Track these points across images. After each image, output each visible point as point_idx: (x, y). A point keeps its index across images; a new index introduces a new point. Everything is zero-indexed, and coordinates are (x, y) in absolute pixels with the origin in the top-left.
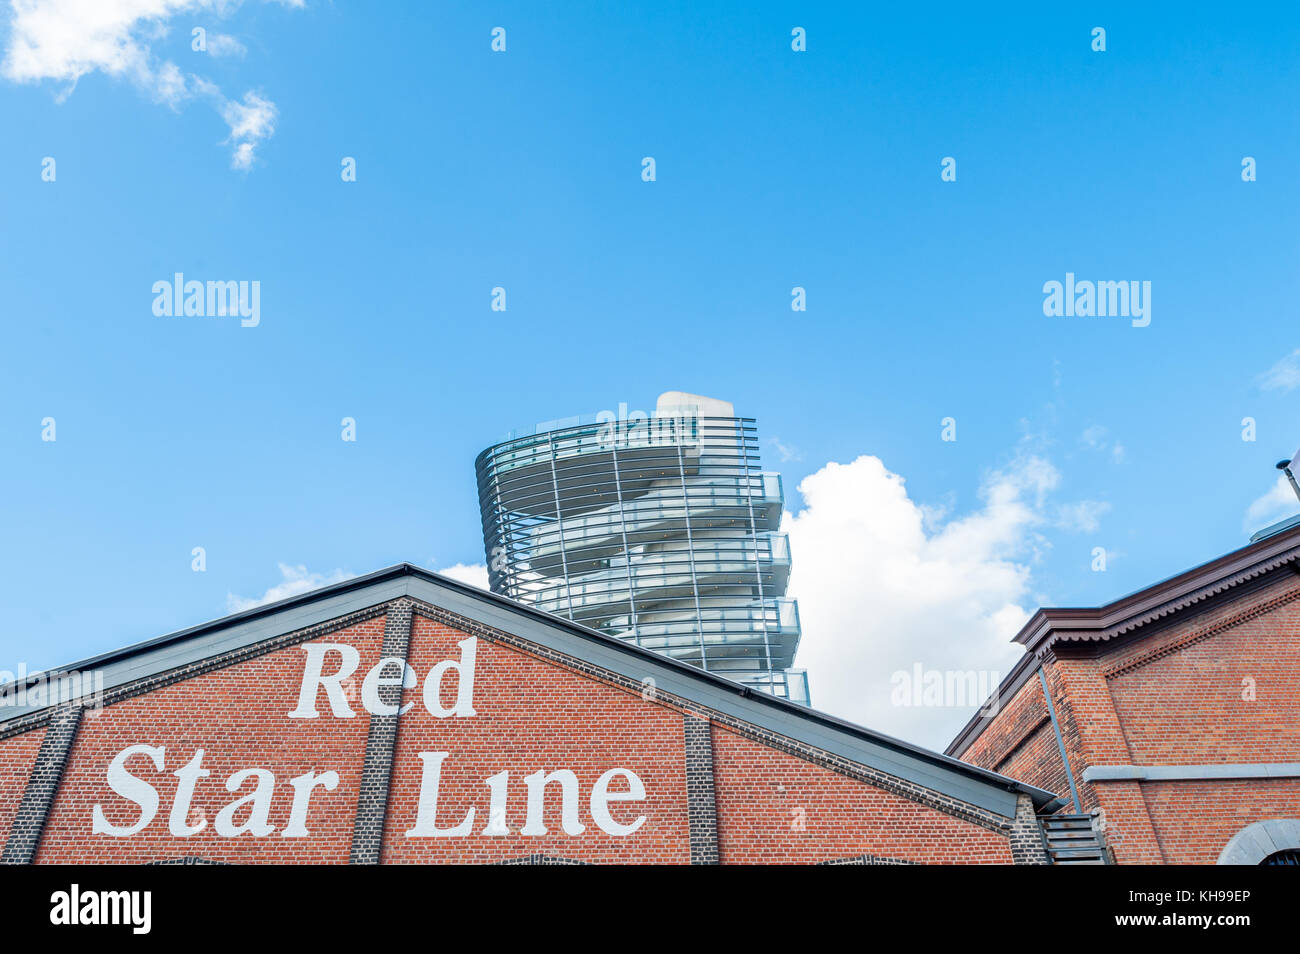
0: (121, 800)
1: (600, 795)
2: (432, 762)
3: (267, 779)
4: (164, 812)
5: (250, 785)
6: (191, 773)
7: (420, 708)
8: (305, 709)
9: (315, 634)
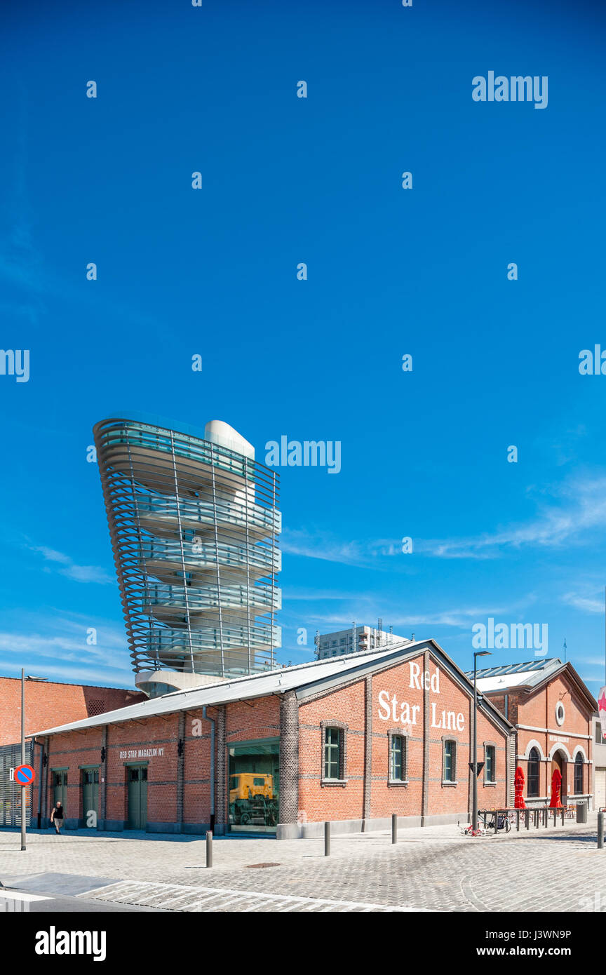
0: (383, 709)
1: (458, 720)
2: (434, 705)
3: (408, 706)
4: (391, 714)
5: (405, 708)
6: (394, 702)
7: (431, 689)
8: (412, 686)
9: (411, 660)
